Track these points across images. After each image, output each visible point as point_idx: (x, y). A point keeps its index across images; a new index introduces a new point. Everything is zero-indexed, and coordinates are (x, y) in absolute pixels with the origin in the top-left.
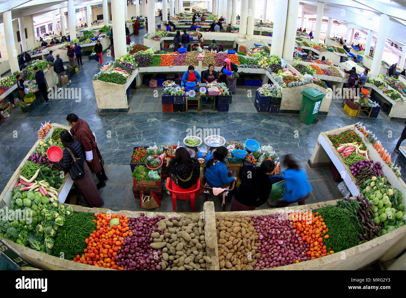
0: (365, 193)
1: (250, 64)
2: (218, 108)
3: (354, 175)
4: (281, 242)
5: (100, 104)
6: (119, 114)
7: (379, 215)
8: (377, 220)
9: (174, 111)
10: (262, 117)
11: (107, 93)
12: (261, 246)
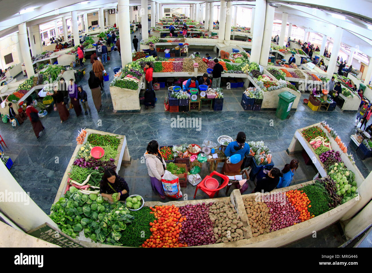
0: (331, 175)
1: (235, 70)
2: (214, 108)
3: (323, 161)
4: (284, 212)
5: (116, 107)
6: (133, 114)
7: (340, 190)
8: (339, 193)
9: (179, 111)
10: (248, 115)
11: (122, 97)
12: (272, 216)
